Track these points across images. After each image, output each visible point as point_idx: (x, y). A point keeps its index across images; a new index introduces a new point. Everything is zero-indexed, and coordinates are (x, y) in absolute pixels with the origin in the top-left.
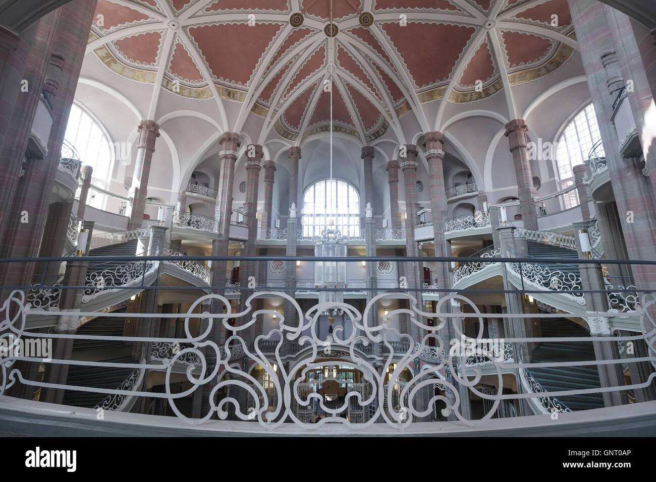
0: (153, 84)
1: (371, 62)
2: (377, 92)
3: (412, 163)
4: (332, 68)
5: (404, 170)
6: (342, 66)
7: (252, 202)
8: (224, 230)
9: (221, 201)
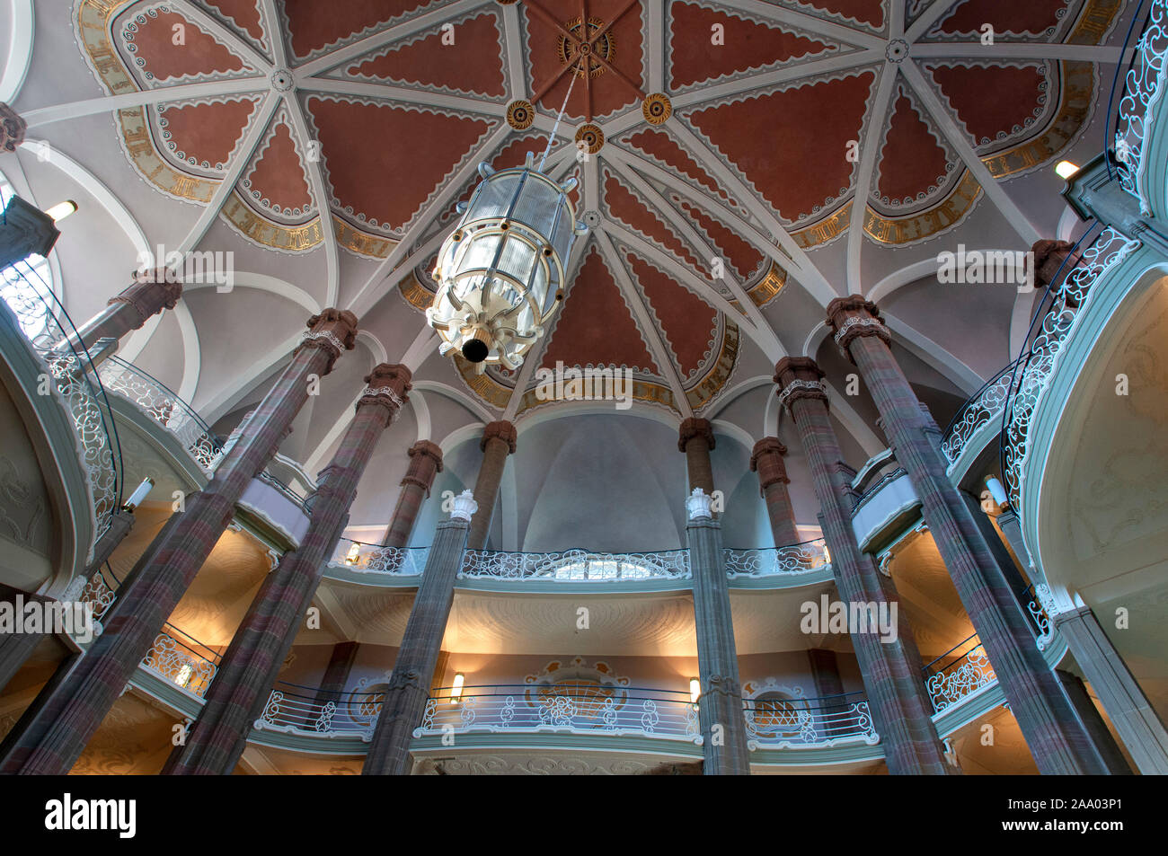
0: (204, 205)
1: (679, 203)
2: (699, 264)
3: (812, 384)
4: (595, 217)
5: (791, 404)
6: (617, 216)
7: (346, 466)
8: (232, 473)
9: (256, 417)
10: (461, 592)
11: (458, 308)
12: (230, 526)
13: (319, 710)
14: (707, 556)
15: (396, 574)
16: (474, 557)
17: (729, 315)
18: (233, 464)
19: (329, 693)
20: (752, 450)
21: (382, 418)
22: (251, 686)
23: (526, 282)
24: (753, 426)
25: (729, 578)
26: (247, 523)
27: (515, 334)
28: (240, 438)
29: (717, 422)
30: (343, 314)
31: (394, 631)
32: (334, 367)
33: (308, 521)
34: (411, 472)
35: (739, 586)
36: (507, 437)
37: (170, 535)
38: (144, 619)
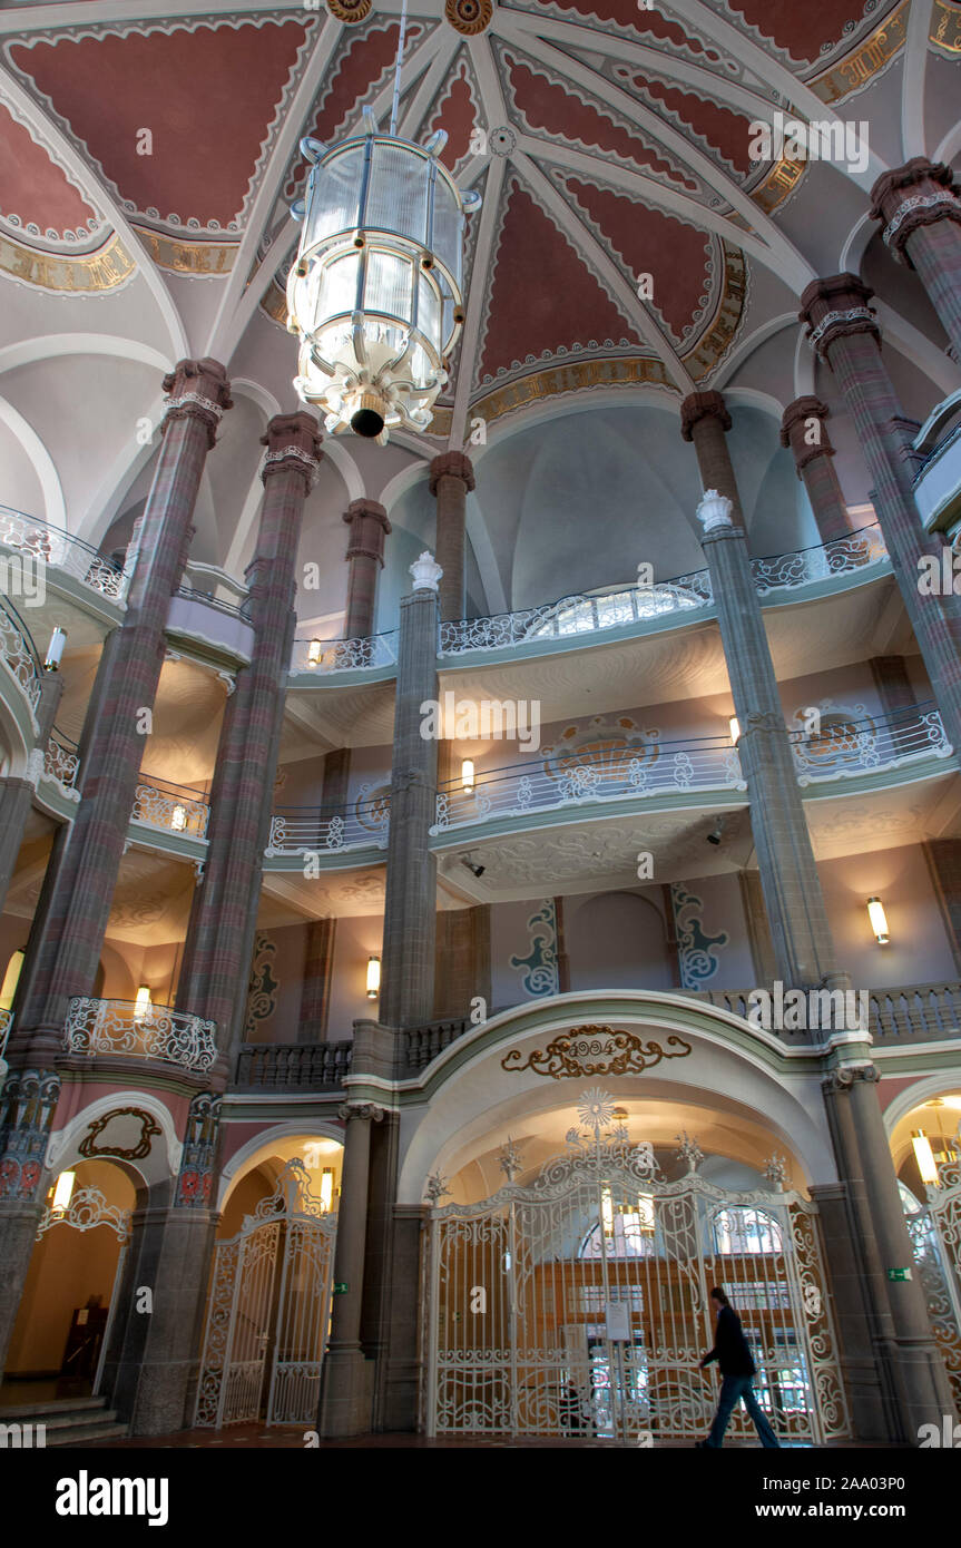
1: (631, 78)
2: (673, 169)
3: (854, 313)
4: (506, 135)
5: (826, 348)
6: (538, 126)
7: (274, 557)
8: (146, 598)
9: (147, 524)
10: (446, 673)
11: (331, 374)
12: (166, 657)
13: (326, 827)
14: (731, 576)
15: (368, 668)
16: (452, 631)
17: (726, 237)
18: (143, 587)
19: (333, 807)
20: (781, 419)
21: (297, 487)
22: (249, 818)
23: (408, 319)
24: (780, 387)
25: (760, 595)
26: (182, 648)
27: (411, 387)
28: (140, 555)
29: (729, 391)
30: (202, 364)
31: (382, 727)
32: (217, 436)
33: (251, 630)
34: (355, 541)
35: (774, 603)
36: (460, 472)
37: (107, 684)
38: (117, 776)
